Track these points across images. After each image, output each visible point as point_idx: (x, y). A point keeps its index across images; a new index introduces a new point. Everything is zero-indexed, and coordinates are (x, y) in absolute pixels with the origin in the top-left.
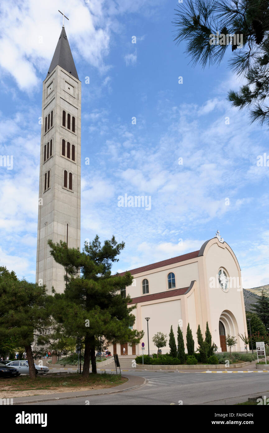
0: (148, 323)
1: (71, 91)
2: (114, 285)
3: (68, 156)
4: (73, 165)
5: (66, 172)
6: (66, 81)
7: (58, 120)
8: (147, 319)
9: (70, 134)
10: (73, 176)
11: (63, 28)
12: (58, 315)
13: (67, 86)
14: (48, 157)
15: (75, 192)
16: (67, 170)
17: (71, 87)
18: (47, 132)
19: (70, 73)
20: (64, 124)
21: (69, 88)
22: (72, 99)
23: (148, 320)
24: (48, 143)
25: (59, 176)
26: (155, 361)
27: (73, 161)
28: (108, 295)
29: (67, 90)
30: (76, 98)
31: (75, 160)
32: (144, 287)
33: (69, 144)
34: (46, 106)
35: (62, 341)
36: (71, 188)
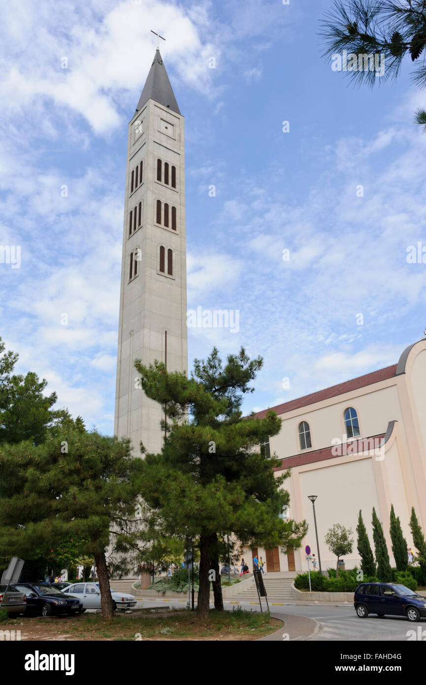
0: (314, 506)
1: (170, 131)
2: (248, 436)
3: (166, 225)
4: (174, 238)
5: (162, 248)
6: (161, 119)
7: (150, 174)
8: (313, 499)
9: (168, 191)
10: (174, 254)
11: (158, 51)
12: (152, 493)
13: (164, 124)
14: (135, 229)
15: (177, 279)
16: (164, 246)
17: (169, 126)
18: (133, 192)
19: (168, 107)
20: (159, 178)
21: (166, 128)
22: (171, 141)
23: (313, 501)
24: (136, 208)
25: (151, 256)
26: (333, 584)
27: (173, 231)
28: (238, 455)
29: (163, 130)
30: (176, 139)
31: (177, 228)
32: (302, 436)
33: (166, 205)
34: (133, 155)
35: (159, 545)
36: (170, 272)
